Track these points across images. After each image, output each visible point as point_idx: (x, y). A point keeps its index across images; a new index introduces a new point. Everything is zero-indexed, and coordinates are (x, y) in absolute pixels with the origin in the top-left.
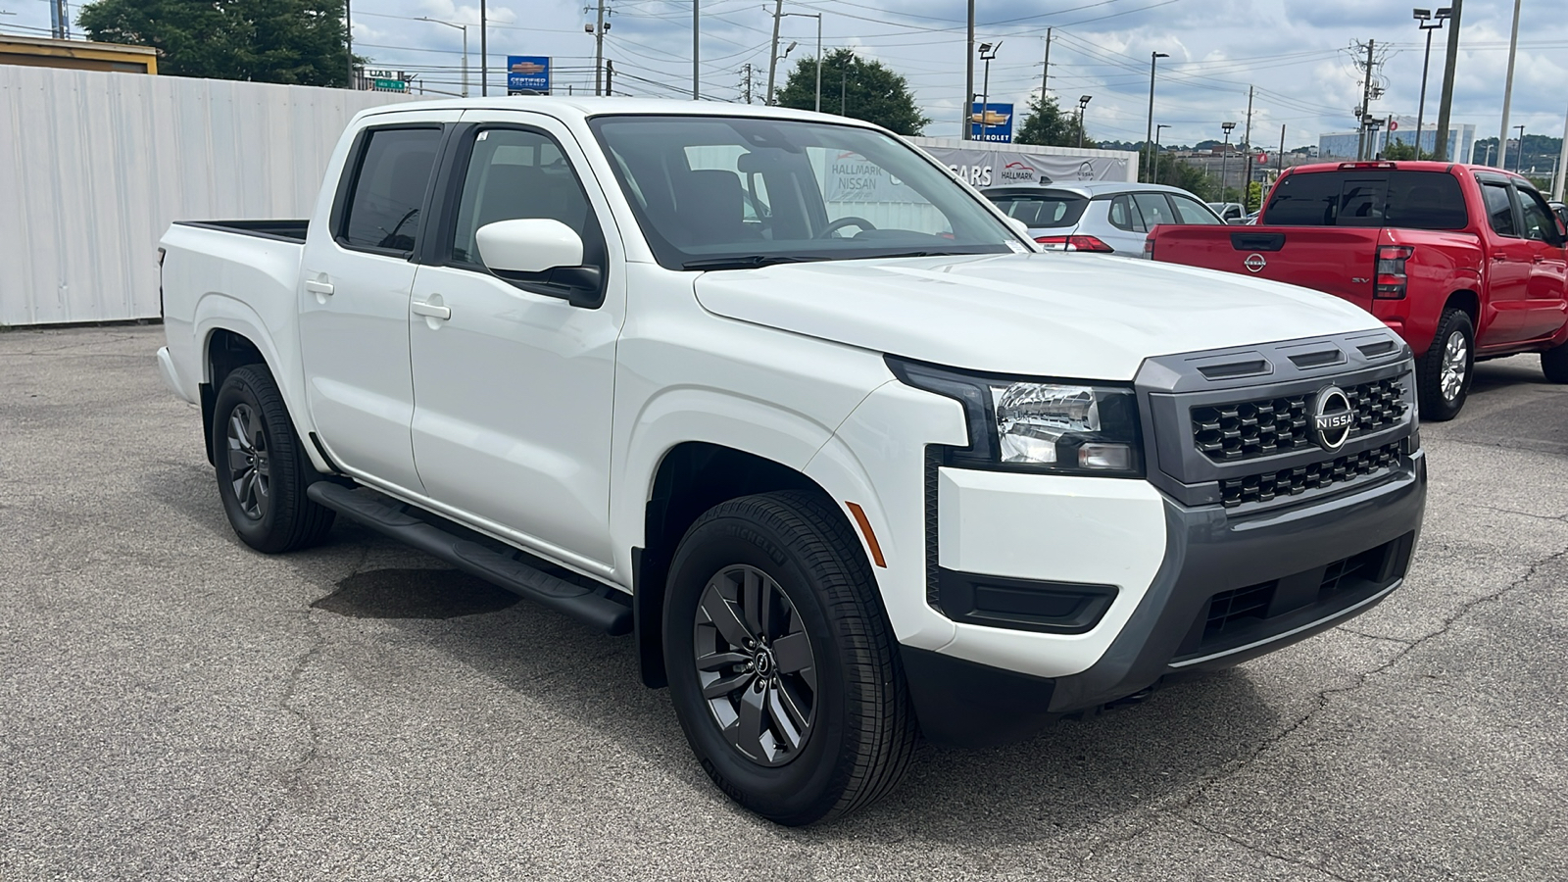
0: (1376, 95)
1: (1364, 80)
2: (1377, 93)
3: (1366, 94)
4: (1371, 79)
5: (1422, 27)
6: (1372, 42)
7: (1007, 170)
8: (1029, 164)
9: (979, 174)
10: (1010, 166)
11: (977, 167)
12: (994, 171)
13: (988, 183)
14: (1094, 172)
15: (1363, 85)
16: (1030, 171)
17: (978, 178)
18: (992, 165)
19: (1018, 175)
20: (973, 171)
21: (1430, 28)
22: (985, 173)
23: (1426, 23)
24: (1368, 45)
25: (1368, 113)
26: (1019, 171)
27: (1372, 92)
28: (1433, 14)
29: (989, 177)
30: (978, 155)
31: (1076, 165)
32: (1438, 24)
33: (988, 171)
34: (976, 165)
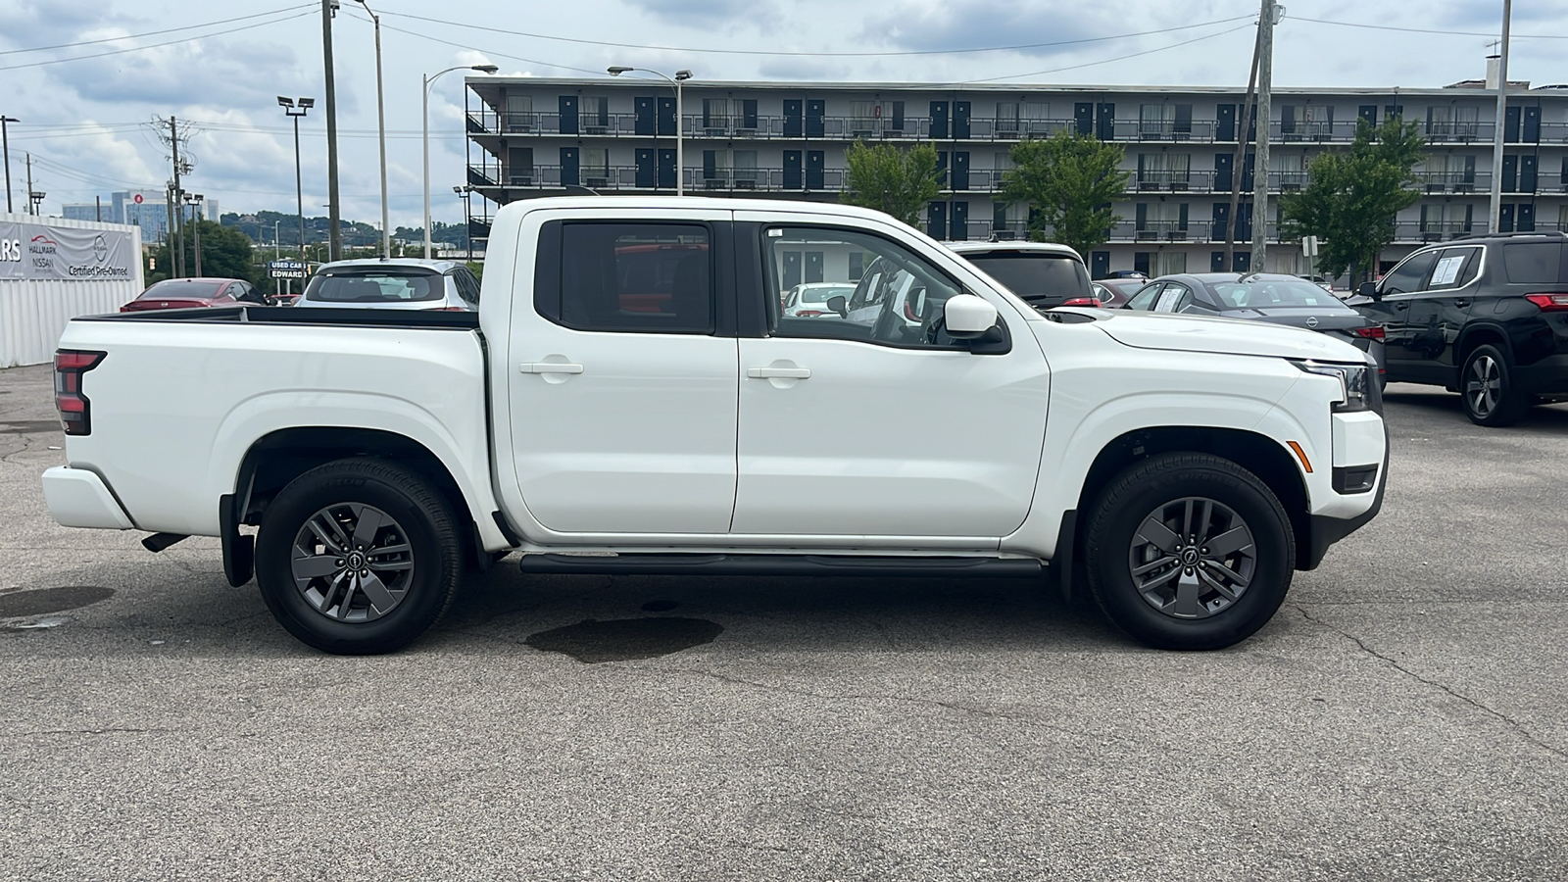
0: (186, 170)
1: (172, 156)
2: (186, 168)
3: (176, 169)
4: (179, 154)
5: (288, 114)
6: (173, 118)
7: (34, 244)
8: (52, 238)
9: (9, 248)
10: (36, 239)
11: (6, 241)
12: (22, 245)
13: (18, 259)
14: (107, 247)
15: (172, 160)
16: (53, 245)
17: (8, 253)
18: (19, 239)
19: (44, 249)
20: (3, 245)
21: (296, 115)
22: (14, 247)
23: (291, 110)
24: (170, 121)
25: (181, 188)
26: (44, 245)
27: (181, 167)
28: (296, 102)
29: (18, 251)
30: (5, 227)
31: (91, 239)
32: (302, 112)
33: (17, 245)
34: (5, 238)
